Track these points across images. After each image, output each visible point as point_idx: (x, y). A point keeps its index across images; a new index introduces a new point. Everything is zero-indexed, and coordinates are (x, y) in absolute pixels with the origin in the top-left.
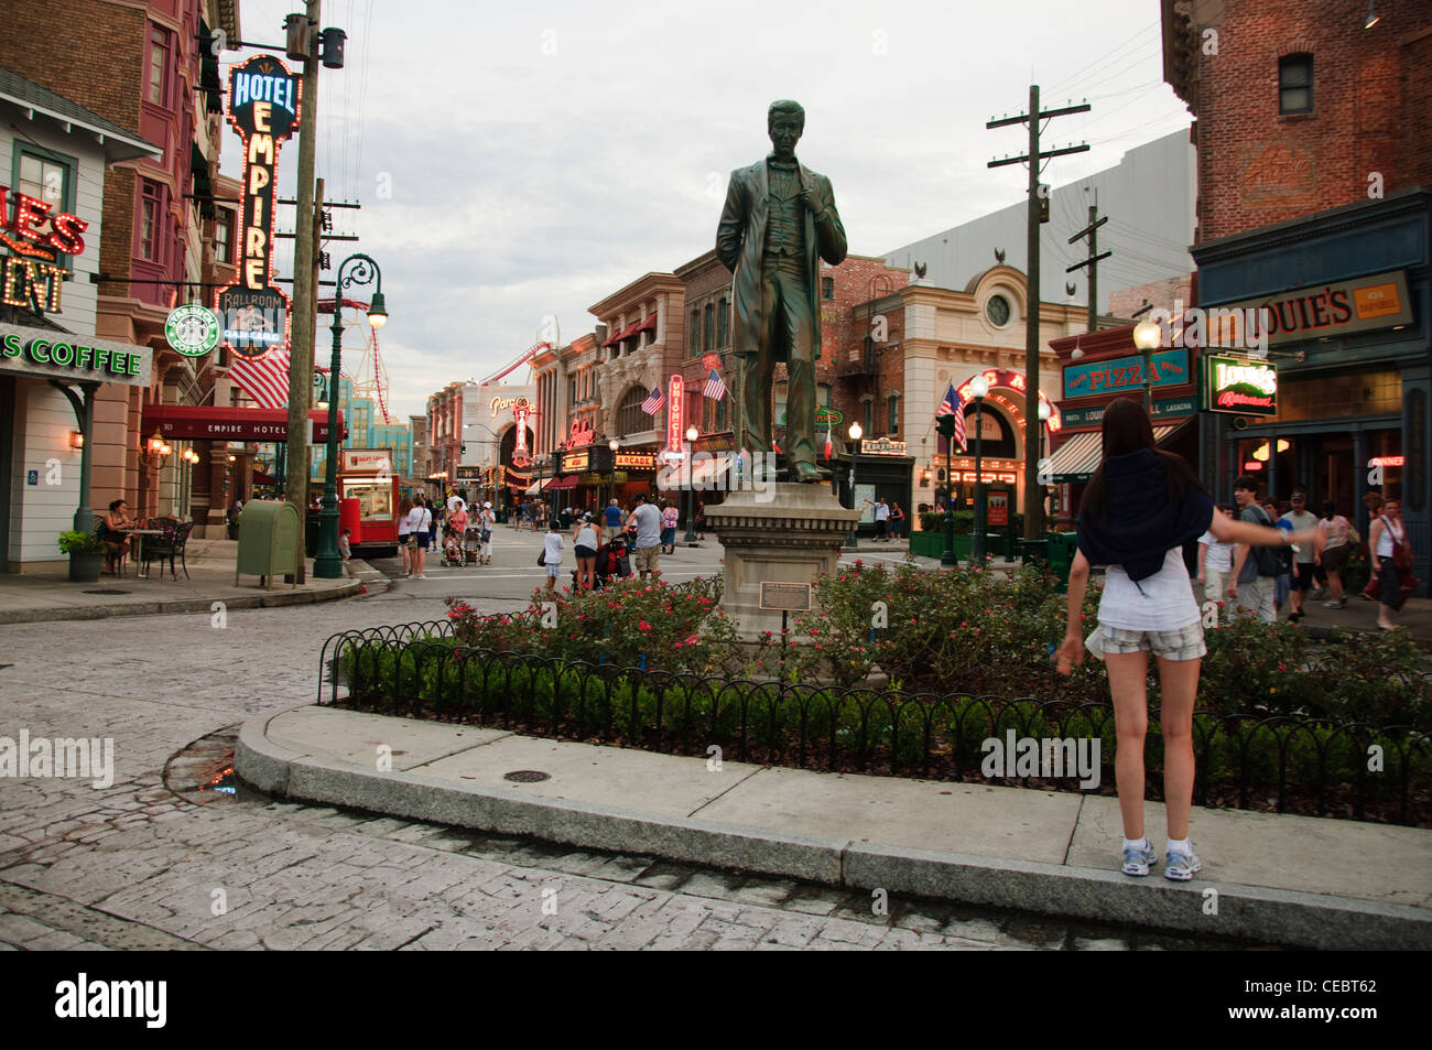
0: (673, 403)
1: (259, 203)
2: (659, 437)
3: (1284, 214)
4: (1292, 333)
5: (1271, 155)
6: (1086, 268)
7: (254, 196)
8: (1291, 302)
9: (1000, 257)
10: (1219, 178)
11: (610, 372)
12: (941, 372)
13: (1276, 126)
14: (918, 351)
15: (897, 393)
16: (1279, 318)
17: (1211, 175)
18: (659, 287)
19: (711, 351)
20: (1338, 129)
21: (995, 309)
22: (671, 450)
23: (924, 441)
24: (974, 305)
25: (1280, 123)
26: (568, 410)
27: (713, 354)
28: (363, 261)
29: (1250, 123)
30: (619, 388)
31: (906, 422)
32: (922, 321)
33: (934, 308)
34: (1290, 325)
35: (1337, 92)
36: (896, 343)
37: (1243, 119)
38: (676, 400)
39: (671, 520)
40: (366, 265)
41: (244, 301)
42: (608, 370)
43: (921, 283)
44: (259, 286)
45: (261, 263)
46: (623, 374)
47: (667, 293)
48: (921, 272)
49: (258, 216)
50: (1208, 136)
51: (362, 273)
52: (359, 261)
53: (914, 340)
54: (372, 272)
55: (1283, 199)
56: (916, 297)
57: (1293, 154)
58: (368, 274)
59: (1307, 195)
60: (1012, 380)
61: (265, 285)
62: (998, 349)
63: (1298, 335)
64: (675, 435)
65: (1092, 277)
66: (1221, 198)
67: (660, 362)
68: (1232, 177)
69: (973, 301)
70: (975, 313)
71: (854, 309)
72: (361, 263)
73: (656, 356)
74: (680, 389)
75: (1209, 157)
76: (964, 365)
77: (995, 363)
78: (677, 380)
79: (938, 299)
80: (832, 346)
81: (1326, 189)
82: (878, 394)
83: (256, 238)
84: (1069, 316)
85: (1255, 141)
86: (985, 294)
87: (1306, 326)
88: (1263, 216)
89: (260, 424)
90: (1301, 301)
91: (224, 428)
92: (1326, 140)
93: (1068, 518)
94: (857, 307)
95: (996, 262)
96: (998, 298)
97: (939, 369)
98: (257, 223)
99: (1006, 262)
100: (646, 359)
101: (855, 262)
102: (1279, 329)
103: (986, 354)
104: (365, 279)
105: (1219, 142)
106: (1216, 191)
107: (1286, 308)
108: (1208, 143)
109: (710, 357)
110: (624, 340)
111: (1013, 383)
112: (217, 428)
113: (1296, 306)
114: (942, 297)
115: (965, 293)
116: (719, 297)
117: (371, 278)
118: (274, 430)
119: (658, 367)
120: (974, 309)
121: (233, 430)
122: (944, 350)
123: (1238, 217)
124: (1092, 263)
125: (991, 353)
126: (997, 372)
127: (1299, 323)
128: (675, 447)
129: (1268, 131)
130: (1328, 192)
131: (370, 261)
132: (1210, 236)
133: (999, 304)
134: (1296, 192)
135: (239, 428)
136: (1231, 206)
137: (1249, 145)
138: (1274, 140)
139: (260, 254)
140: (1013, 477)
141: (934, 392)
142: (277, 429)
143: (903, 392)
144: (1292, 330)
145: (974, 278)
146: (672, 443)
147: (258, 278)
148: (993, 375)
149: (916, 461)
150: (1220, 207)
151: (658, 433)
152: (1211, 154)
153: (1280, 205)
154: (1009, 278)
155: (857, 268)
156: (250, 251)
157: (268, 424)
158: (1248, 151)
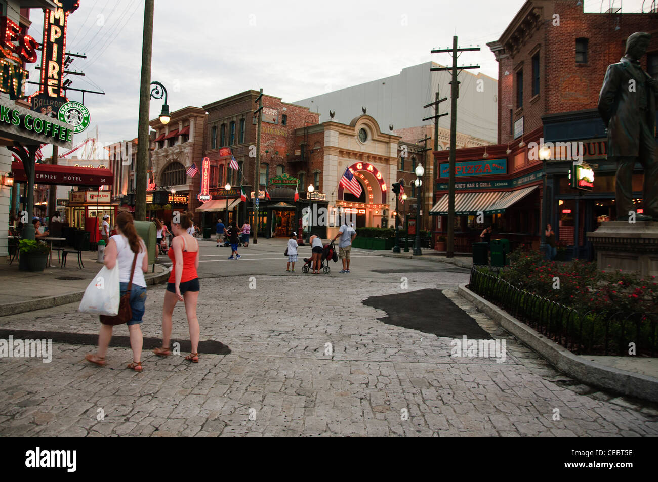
0: (204, 171)
1: (55, 48)
2: (190, 188)
3: (577, 105)
4: (593, 156)
5: (572, 79)
6: (434, 119)
7: (53, 43)
8: (594, 143)
9: (364, 111)
10: (552, 87)
11: (158, 155)
12: (339, 162)
13: (574, 68)
14: (331, 152)
15: (319, 171)
16: (587, 149)
17: (548, 85)
18: (192, 114)
19: (225, 147)
20: (598, 72)
21: (361, 135)
22: (203, 195)
23: (333, 194)
24: (354, 132)
25: (576, 66)
26: (129, 172)
27: (227, 148)
28: (158, 86)
29: (564, 66)
30: (163, 163)
31: (324, 185)
32: (332, 138)
33: (338, 133)
34: (592, 152)
35: (598, 56)
36: (319, 147)
37: (561, 63)
38: (206, 170)
39: (247, 230)
40: (159, 88)
41: (45, 103)
42: (157, 153)
43: (333, 120)
44: (55, 95)
45: (56, 82)
46: (167, 156)
47: (196, 117)
48: (332, 115)
49: (55, 55)
50: (548, 68)
51: (157, 93)
52: (156, 86)
53: (329, 146)
54: (163, 92)
55: (577, 99)
56: (331, 127)
57: (581, 80)
58: (161, 93)
59: (586, 98)
60: (368, 167)
61: (59, 95)
62: (363, 153)
63: (595, 157)
64: (205, 187)
65: (437, 124)
66: (552, 96)
67: (191, 151)
68: (557, 87)
69: (354, 130)
70: (354, 136)
71: (296, 131)
72: (157, 87)
73: (189, 148)
74: (208, 165)
75: (548, 78)
76: (348, 159)
77: (361, 160)
78: (206, 160)
79: (340, 129)
80: (285, 147)
81: (593, 96)
82: (308, 171)
83: (54, 68)
84: (391, 140)
85: (566, 73)
86: (359, 127)
87: (600, 153)
88: (569, 105)
89: (67, 175)
90: (599, 143)
91: (46, 176)
92: (594, 76)
93: (441, 231)
94: (297, 129)
95: (363, 113)
96: (363, 129)
97: (339, 161)
98: (55, 59)
99: (367, 113)
100: (181, 149)
101: (297, 108)
102: (587, 153)
103: (358, 155)
104: (159, 96)
105: (552, 72)
106: (550, 93)
107: (592, 146)
108: (547, 71)
109: (225, 150)
110: (168, 139)
111: (369, 169)
112: (42, 176)
113: (597, 145)
114: (342, 128)
115: (349, 126)
116: (230, 121)
117: (162, 96)
118: (75, 178)
119: (190, 153)
120: (354, 134)
121: (51, 178)
122: (342, 152)
123: (559, 104)
124: (437, 117)
125: (360, 154)
126: (362, 163)
127: (597, 152)
128: (205, 193)
129: (571, 69)
130: (593, 98)
131: (162, 86)
132: (548, 112)
133: (363, 132)
134: (582, 97)
135: (55, 176)
136: (556, 100)
137: (564, 74)
138: (573, 73)
139: (56, 77)
140: (364, 211)
141: (337, 171)
142: (77, 178)
143: (323, 171)
144: (593, 155)
145: (354, 119)
146: (204, 191)
147: (54, 91)
148: (361, 164)
149: (330, 203)
150: (552, 99)
151: (190, 186)
152: (548, 76)
153: (575, 101)
154: (368, 121)
155: (297, 111)
156: (50, 74)
157: (72, 175)
158: (563, 77)
